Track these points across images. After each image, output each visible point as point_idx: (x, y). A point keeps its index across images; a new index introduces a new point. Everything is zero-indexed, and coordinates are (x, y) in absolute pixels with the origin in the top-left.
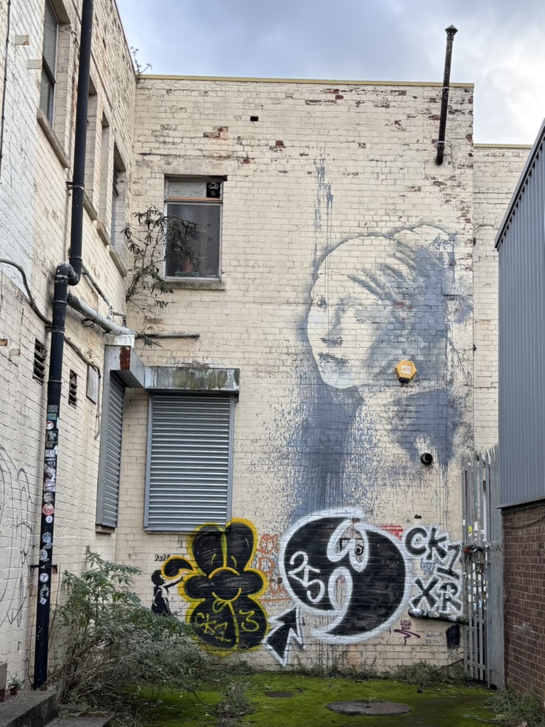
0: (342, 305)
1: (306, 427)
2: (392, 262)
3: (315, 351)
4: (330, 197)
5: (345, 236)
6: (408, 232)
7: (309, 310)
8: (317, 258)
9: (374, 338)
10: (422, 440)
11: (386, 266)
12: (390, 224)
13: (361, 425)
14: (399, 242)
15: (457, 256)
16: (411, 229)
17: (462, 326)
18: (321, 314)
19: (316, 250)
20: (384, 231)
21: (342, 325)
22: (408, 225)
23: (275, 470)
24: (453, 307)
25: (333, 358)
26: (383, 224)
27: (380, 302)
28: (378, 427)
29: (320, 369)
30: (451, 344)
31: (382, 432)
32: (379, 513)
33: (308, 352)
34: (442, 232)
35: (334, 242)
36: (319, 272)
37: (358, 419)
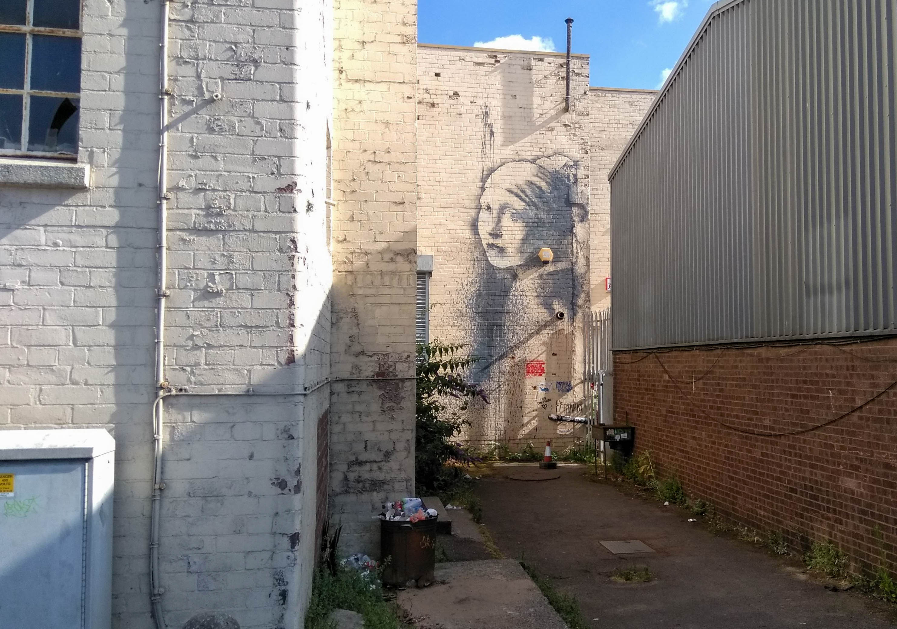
0: (502, 209)
1: (479, 294)
2: (536, 180)
3: (484, 242)
4: (492, 133)
5: (503, 161)
6: (546, 159)
7: (479, 212)
8: (484, 176)
9: (524, 233)
10: (557, 303)
11: (531, 183)
12: (534, 153)
13: (516, 293)
14: (540, 166)
15: (579, 176)
16: (548, 157)
17: (583, 224)
18: (488, 215)
19: (483, 170)
20: (530, 158)
21: (503, 224)
22: (546, 154)
23: (458, 324)
24: (577, 212)
25: (497, 247)
26: (529, 153)
27: (527, 208)
28: (527, 294)
29: (487, 254)
30: (576, 237)
31: (530, 297)
32: (528, 352)
33: (479, 242)
34: (569, 160)
35: (496, 165)
36: (485, 186)
37: (514, 289)
